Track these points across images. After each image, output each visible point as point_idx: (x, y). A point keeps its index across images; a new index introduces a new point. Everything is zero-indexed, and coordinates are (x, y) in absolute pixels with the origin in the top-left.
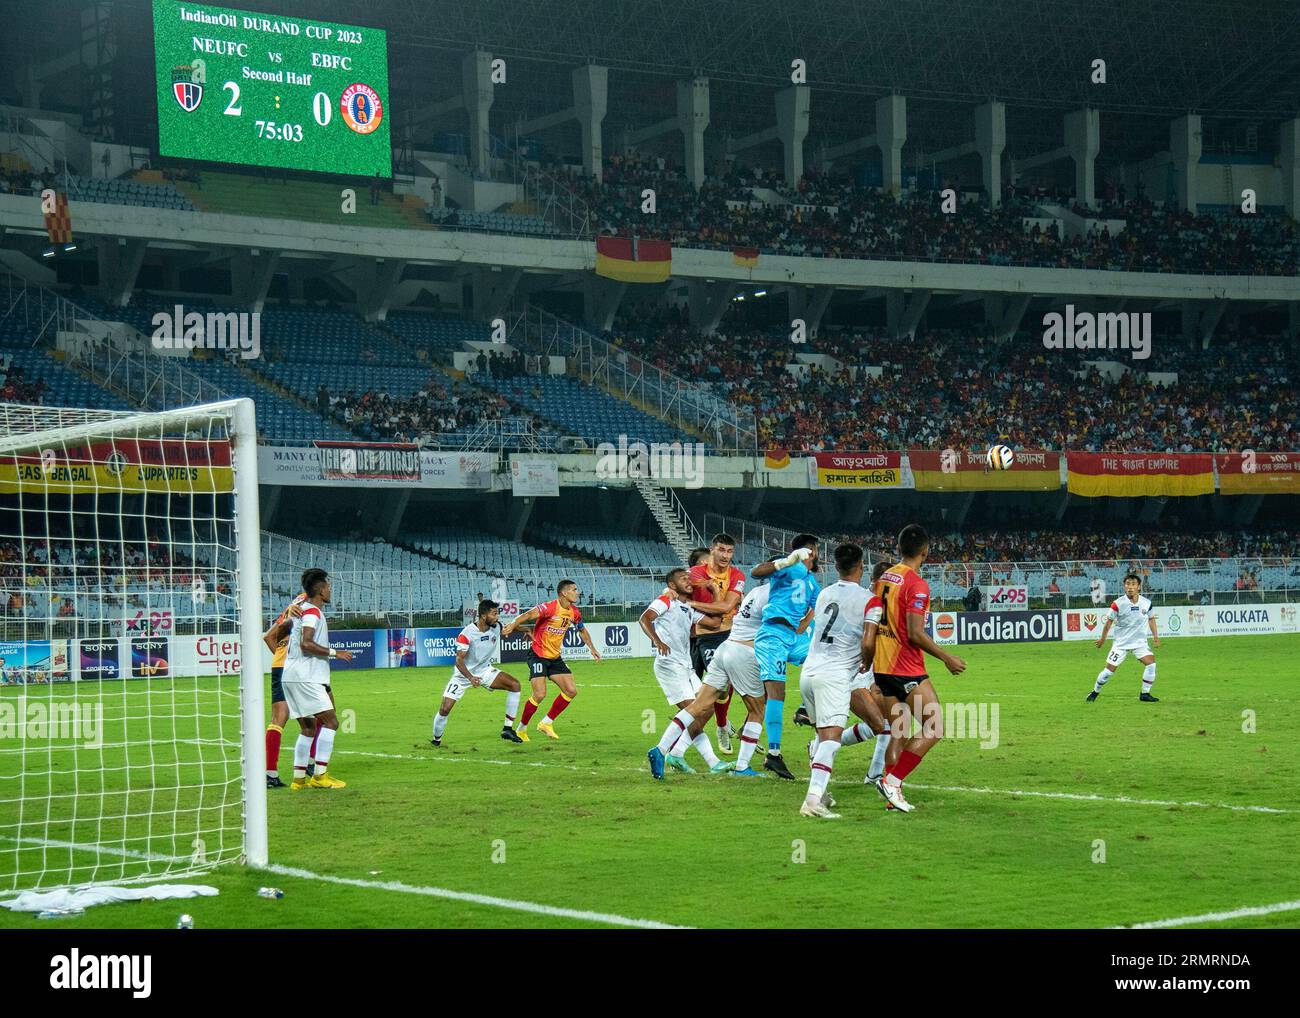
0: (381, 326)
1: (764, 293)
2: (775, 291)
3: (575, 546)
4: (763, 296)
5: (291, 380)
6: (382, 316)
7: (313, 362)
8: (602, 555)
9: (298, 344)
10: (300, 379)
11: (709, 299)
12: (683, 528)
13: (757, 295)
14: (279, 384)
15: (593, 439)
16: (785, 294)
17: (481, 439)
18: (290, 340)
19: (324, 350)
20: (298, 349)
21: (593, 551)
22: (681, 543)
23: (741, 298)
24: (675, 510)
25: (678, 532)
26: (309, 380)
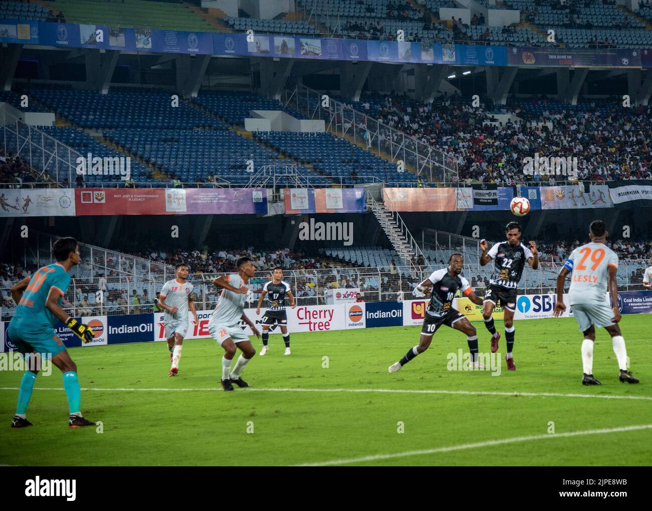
0: (194, 101)
1: (469, 72)
2: (476, 71)
3: (331, 254)
4: (469, 74)
5: (126, 140)
6: (195, 95)
7: (143, 128)
8: (350, 260)
9: (133, 115)
10: (133, 140)
11: (429, 77)
12: (405, 239)
13: (464, 73)
14: (117, 144)
15: (341, 177)
16: (484, 72)
17: (260, 179)
18: (127, 113)
19: (151, 119)
20: (133, 118)
21: (344, 257)
22: (403, 249)
23: (453, 76)
24: (399, 227)
25: (401, 242)
26: (139, 141)
